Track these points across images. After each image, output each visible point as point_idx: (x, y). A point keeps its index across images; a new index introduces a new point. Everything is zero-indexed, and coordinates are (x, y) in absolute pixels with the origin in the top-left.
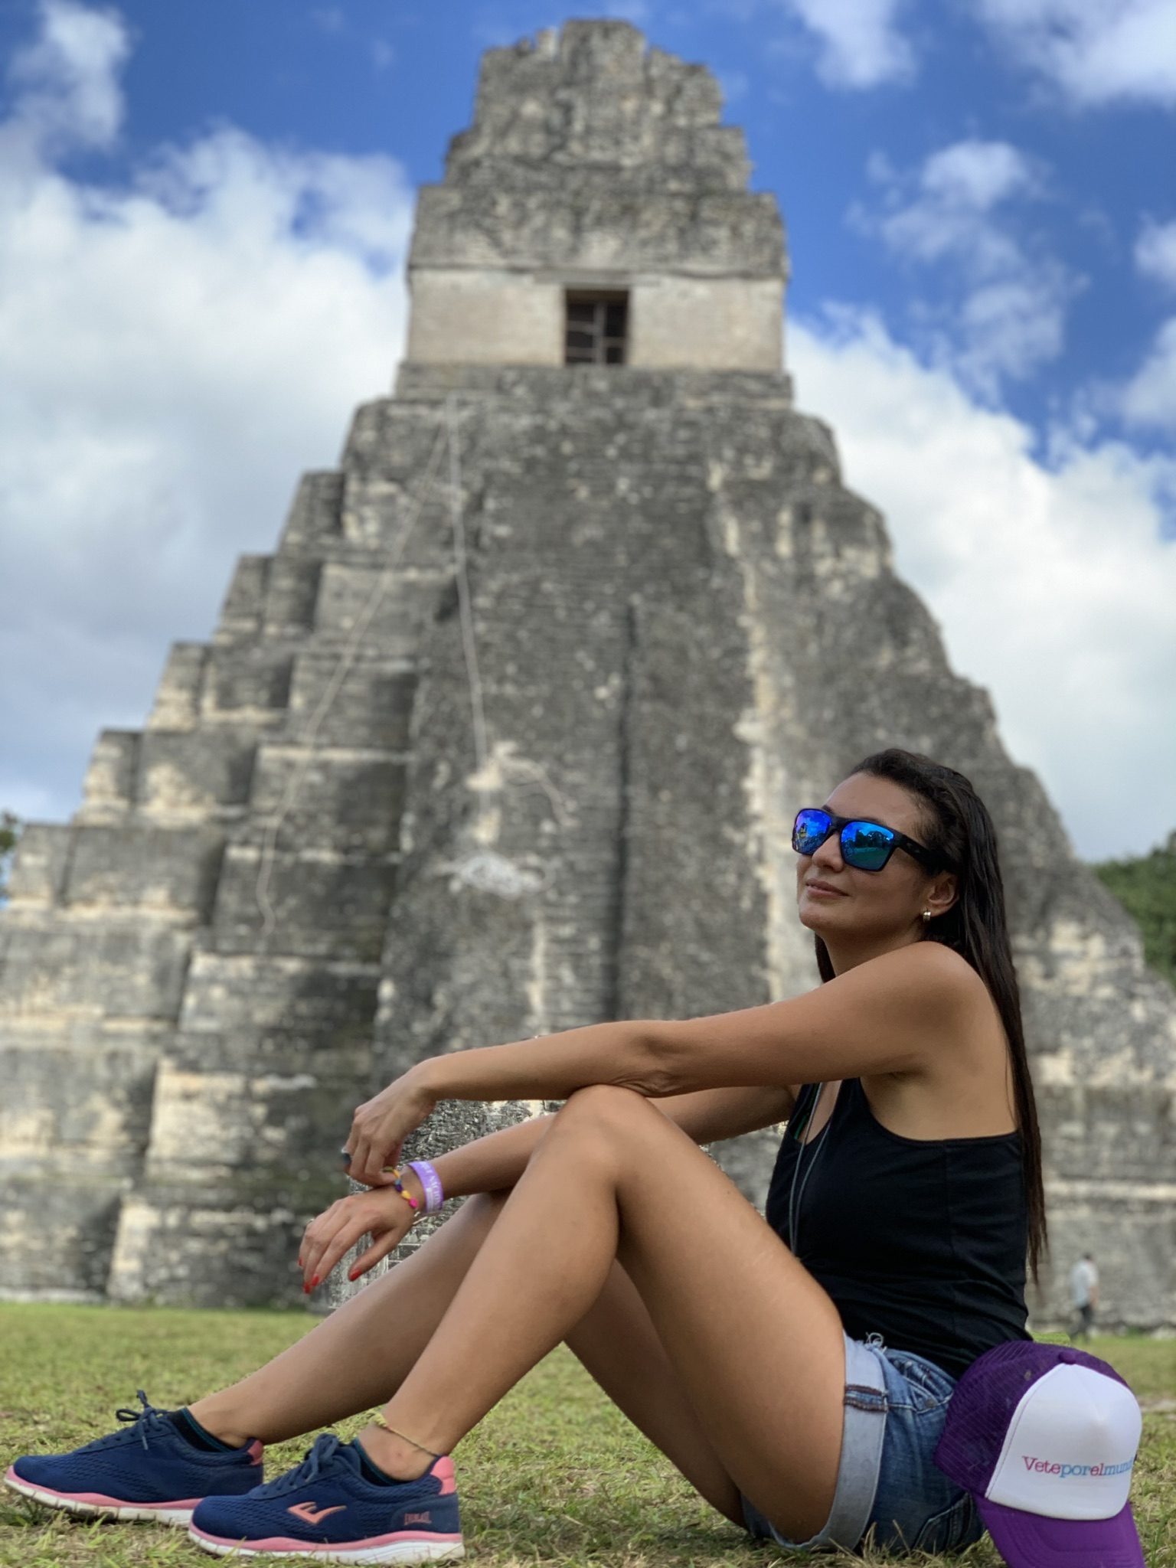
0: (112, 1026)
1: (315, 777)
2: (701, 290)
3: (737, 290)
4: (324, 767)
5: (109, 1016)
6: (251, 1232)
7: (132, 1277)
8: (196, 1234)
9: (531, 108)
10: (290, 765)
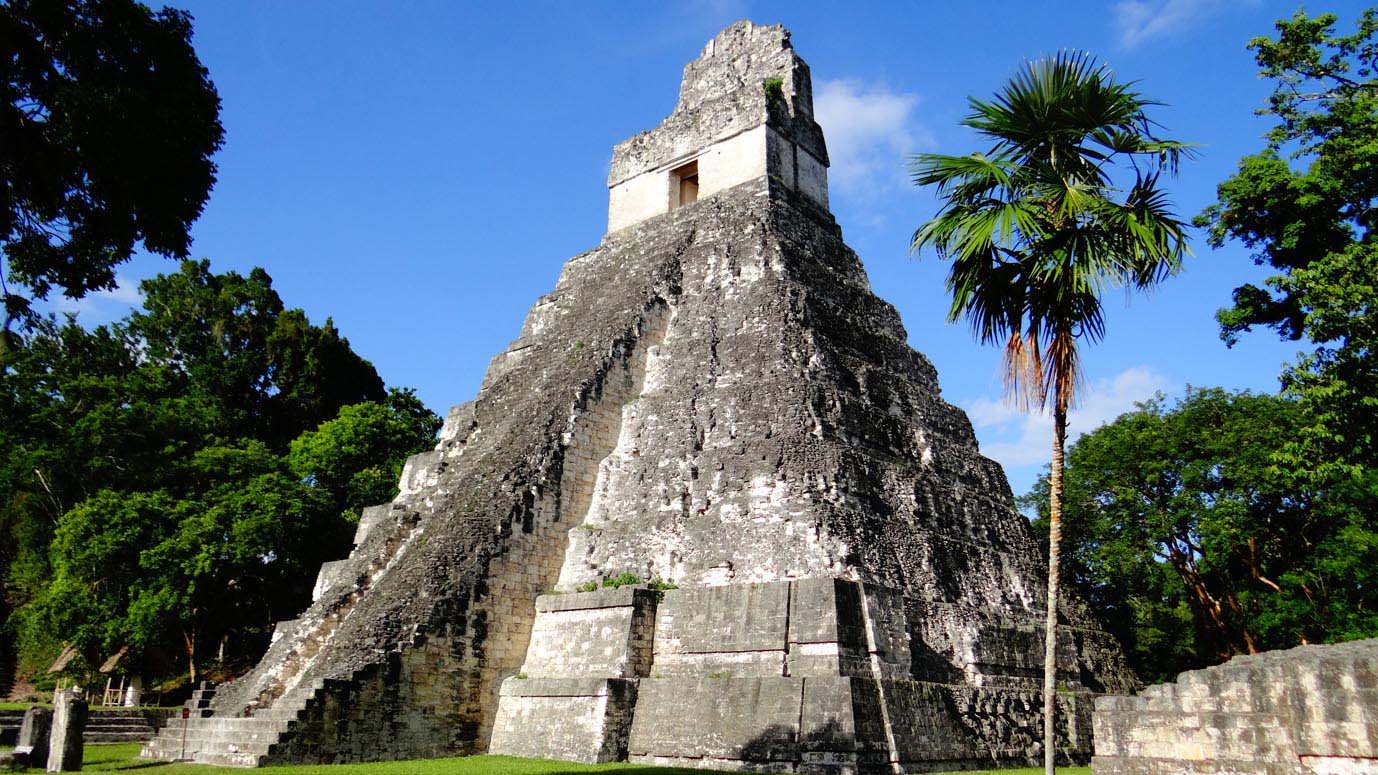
2: (728, 147)
3: (744, 138)
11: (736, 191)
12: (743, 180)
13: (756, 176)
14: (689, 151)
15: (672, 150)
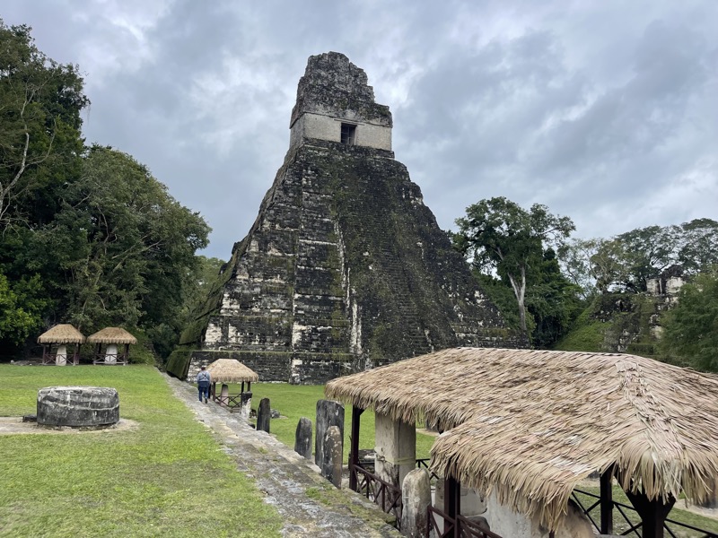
0: (272, 311)
1: (314, 248)
2: (373, 128)
3: (381, 129)
4: (314, 245)
6: (325, 366)
8: (312, 367)
9: (323, 73)
10: (306, 244)
11: (380, 151)
12: (380, 147)
13: (387, 149)
15: (345, 114)
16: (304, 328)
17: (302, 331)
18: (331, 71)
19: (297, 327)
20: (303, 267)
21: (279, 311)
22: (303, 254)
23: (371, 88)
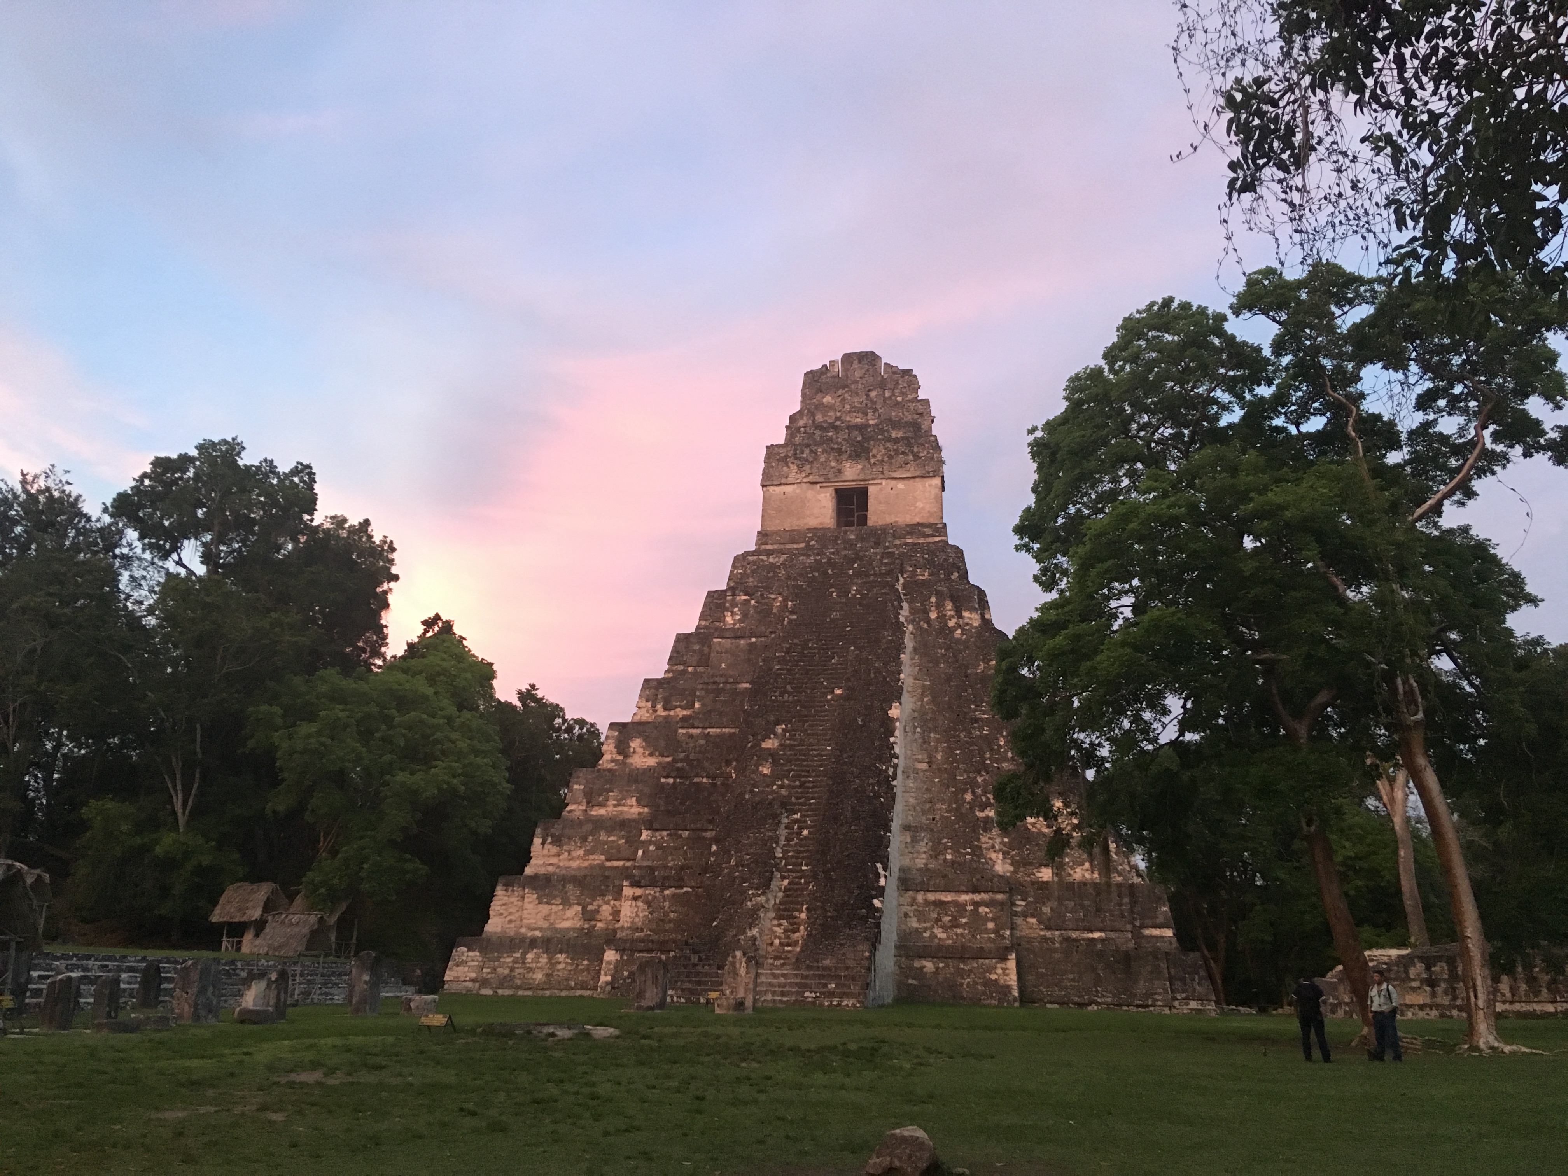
0: (608, 864)
1: (702, 742)
2: (901, 485)
3: (918, 483)
4: (704, 737)
5: (608, 860)
7: (607, 983)
9: (828, 399)
10: (691, 736)
11: (914, 529)
12: (917, 520)
13: (932, 521)
14: (860, 478)
15: (840, 471)
16: (639, 892)
17: (635, 898)
18: (840, 392)
19: (628, 891)
20: (671, 781)
21: (620, 863)
22: (682, 755)
23: (926, 402)
